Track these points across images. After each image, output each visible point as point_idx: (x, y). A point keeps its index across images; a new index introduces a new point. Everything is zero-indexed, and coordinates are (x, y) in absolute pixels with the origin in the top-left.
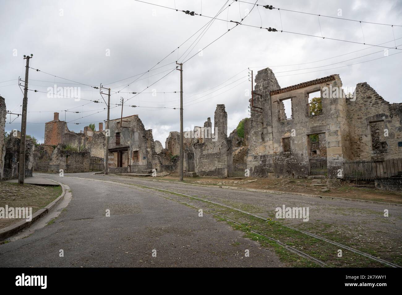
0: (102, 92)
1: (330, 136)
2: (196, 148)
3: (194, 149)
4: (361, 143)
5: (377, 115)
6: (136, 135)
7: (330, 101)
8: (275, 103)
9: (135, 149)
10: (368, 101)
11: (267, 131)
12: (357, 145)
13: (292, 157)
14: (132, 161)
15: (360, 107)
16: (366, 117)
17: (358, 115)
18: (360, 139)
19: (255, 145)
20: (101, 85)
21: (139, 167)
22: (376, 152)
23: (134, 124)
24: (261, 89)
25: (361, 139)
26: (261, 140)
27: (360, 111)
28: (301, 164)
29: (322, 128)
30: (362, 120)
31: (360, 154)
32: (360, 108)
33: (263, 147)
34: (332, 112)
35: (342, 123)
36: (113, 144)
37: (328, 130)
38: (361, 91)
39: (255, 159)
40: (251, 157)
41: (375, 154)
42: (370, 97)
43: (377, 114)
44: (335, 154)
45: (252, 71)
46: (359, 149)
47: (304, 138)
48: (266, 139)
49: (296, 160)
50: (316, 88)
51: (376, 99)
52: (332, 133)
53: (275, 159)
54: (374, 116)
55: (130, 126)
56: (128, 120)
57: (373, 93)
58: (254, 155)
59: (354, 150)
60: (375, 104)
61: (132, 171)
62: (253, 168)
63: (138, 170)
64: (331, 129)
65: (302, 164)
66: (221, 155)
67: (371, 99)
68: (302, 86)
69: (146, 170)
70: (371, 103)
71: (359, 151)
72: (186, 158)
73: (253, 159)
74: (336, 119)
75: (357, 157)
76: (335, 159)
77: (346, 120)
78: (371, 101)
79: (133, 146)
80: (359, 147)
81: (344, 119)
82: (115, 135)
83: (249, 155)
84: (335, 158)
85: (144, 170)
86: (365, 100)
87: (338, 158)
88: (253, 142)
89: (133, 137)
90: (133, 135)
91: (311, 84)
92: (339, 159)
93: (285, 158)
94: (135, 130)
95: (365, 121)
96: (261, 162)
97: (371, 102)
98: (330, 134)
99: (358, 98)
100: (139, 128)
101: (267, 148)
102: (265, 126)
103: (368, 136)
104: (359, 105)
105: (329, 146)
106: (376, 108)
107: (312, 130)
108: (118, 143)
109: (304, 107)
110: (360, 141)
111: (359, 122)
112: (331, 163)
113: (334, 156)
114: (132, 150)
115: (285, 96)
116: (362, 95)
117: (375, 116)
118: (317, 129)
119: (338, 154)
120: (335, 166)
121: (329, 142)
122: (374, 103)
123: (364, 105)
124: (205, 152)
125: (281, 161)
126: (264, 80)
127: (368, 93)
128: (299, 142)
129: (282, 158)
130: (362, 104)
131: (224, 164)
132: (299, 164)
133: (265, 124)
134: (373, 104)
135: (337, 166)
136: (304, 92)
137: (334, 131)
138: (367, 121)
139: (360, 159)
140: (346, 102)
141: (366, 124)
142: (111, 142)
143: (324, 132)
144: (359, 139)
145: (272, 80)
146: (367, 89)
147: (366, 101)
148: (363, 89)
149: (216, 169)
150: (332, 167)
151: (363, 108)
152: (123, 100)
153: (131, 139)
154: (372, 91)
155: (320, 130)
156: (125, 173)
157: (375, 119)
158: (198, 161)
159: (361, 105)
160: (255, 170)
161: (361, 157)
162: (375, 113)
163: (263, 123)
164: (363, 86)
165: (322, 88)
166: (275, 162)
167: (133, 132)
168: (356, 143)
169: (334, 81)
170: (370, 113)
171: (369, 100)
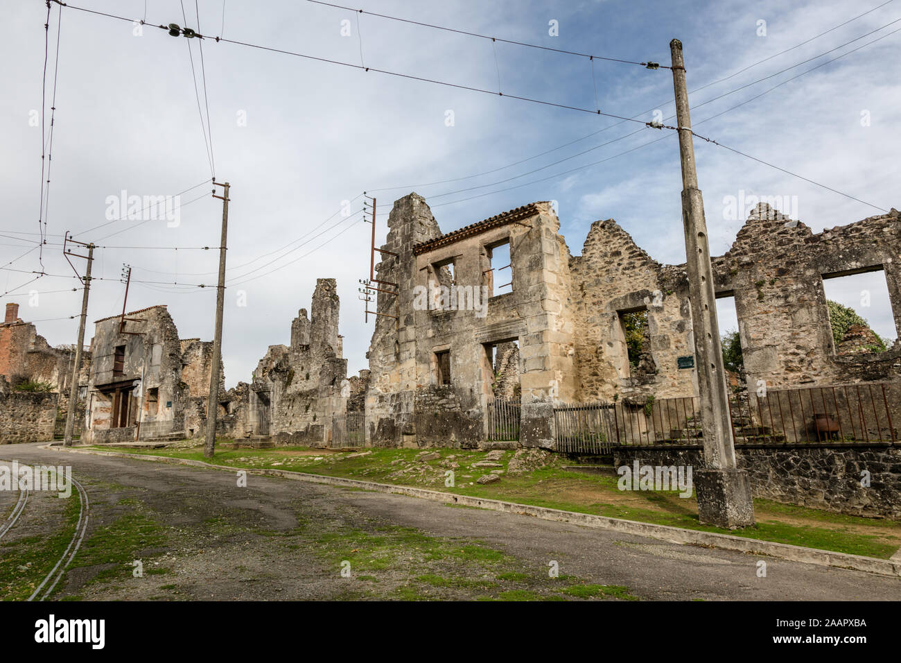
0: (69, 250)
1: (528, 345)
2: (273, 380)
3: (270, 383)
4: (599, 360)
5: (632, 295)
6: (157, 351)
7: (528, 263)
8: (423, 272)
9: (151, 384)
10: (613, 262)
11: (406, 335)
12: (592, 366)
13: (452, 396)
14: (143, 411)
15: (597, 276)
16: (611, 299)
17: (594, 296)
18: (598, 353)
19: (382, 368)
20: (69, 235)
21: (157, 425)
22: (633, 383)
23: (153, 326)
24: (399, 240)
25: (599, 351)
26: (393, 359)
27: (596, 285)
28: (469, 413)
29: (511, 328)
30: (602, 307)
31: (597, 389)
32: (596, 278)
33: (396, 373)
34: (531, 288)
35: (553, 313)
36: (108, 373)
37: (524, 330)
38: (600, 240)
39: (380, 401)
40: (374, 397)
41: (629, 387)
42: (618, 253)
43: (632, 291)
44: (537, 389)
45: (375, 200)
46: (595, 377)
47: (476, 352)
48: (403, 356)
49: (459, 405)
50: (502, 234)
51: (629, 258)
52: (531, 337)
53: (419, 402)
54: (626, 297)
55: (147, 332)
56: (140, 317)
57: (624, 244)
58: (379, 393)
59: (585, 379)
60: (628, 269)
61: (142, 436)
62: (376, 425)
63: (154, 433)
64: (529, 329)
65: (471, 414)
66: (319, 394)
67: (621, 258)
68: (475, 232)
69: (172, 432)
70: (621, 267)
71: (597, 380)
72: (253, 403)
73: (378, 402)
74: (540, 304)
75: (592, 396)
76: (536, 401)
77: (566, 306)
78: (621, 262)
79: (149, 378)
80: (596, 371)
81: (561, 305)
82: (114, 351)
83: (369, 393)
84: (536, 397)
85: (166, 432)
86: (607, 259)
87: (543, 396)
88: (378, 362)
89: (150, 356)
90: (150, 352)
91: (492, 226)
92: (545, 402)
93: (437, 398)
94: (156, 341)
95: (608, 309)
96: (391, 410)
97: (619, 265)
98: (527, 341)
99: (594, 255)
100: (163, 335)
101: (405, 375)
102: (402, 325)
103: (614, 343)
104: (595, 272)
105: (525, 370)
106: (630, 277)
107: (492, 332)
108: (117, 371)
109: (477, 279)
110: (597, 357)
111: (595, 312)
112: (529, 409)
113: (535, 394)
114: (146, 387)
115: (443, 256)
116: (602, 249)
117: (629, 297)
118: (502, 329)
119: (543, 388)
120: (536, 416)
121: (525, 360)
122: (627, 266)
123: (606, 271)
124: (291, 390)
125: (430, 405)
126: (405, 221)
127: (613, 244)
128: (465, 361)
129: (433, 398)
130: (602, 268)
131: (323, 414)
132: (466, 413)
133: (402, 320)
134: (625, 269)
135: (540, 416)
136: (478, 246)
137: (535, 334)
138: (611, 308)
139: (597, 399)
140: (570, 266)
141: (611, 316)
142: (104, 368)
143: (515, 335)
144: (596, 352)
145: (422, 221)
146: (612, 234)
147: (610, 263)
148: (604, 234)
149: (307, 429)
150: (531, 420)
151: (604, 279)
152: (129, 272)
153: (145, 362)
154: (621, 238)
155: (508, 330)
156: (127, 441)
157: (629, 303)
158: (276, 409)
159: (599, 273)
160: (379, 428)
161: (600, 397)
162: (629, 290)
163: (397, 319)
164: (603, 227)
165: (512, 232)
166: (418, 408)
167: (151, 344)
168: (590, 361)
169: (537, 216)
170: (617, 290)
171: (617, 260)
